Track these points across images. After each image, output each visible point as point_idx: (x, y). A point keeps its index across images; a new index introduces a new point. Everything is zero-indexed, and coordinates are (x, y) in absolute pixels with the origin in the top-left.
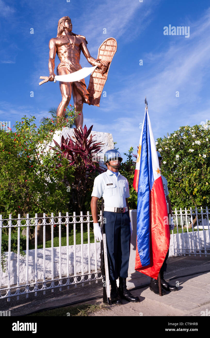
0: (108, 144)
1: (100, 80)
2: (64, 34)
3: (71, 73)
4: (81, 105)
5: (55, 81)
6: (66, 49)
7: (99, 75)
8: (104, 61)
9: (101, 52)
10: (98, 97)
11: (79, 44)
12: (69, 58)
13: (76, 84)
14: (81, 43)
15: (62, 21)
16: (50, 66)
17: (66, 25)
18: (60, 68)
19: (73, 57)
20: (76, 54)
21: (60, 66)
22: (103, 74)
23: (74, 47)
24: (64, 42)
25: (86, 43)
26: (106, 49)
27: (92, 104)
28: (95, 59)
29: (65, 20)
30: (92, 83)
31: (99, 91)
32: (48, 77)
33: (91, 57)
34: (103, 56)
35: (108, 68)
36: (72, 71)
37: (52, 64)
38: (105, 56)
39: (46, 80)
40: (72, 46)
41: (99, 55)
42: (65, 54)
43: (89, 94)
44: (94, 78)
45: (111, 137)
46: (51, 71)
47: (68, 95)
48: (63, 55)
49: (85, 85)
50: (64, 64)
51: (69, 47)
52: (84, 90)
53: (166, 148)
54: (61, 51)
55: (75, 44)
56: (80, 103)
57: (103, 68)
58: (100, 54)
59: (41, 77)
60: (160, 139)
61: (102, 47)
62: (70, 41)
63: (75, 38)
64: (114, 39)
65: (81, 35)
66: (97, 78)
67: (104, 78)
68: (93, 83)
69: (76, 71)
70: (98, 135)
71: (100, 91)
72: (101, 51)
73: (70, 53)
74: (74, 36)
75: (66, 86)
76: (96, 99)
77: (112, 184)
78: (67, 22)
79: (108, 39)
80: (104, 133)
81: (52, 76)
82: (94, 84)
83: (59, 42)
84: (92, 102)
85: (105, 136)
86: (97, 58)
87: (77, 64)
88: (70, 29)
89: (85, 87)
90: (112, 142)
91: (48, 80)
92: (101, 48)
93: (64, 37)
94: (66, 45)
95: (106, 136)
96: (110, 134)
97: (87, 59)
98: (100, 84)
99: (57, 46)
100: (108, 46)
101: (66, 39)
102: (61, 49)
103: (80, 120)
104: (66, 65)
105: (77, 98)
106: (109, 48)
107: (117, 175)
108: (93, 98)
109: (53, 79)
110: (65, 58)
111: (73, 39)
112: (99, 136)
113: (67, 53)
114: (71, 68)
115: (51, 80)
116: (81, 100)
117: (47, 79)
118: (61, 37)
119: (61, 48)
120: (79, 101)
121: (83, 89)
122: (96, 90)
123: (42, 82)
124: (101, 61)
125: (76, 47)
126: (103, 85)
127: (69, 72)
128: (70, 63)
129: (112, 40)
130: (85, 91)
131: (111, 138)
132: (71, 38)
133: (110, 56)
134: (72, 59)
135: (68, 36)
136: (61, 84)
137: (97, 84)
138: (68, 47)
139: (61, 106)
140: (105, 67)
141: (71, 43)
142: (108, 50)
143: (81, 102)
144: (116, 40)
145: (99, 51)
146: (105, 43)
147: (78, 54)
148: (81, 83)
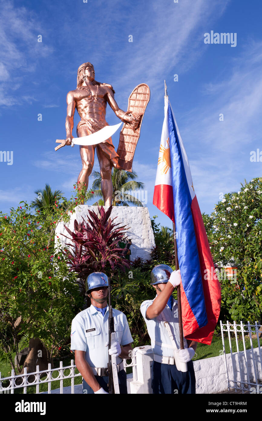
0: (142, 222)
1: (132, 137)
2: (84, 84)
3: (93, 133)
4: (109, 171)
5: (72, 145)
6: (87, 103)
7: (131, 132)
8: (136, 114)
9: (132, 103)
10: (130, 160)
11: (103, 95)
12: (91, 113)
13: (101, 146)
14: (106, 93)
15: (82, 69)
16: (67, 126)
17: (87, 73)
18: (80, 127)
19: (96, 113)
20: (100, 108)
21: (79, 125)
22: (135, 130)
23: (96, 100)
24: (84, 95)
25: (113, 92)
26: (137, 98)
27: (123, 168)
28: (124, 112)
29: (86, 68)
30: (122, 142)
31: (130, 152)
32: (65, 140)
33: (119, 109)
34: (134, 108)
35: (140, 123)
36: (94, 130)
37: (70, 123)
38: (136, 107)
39: (63, 144)
40: (94, 99)
41: (129, 106)
42: (85, 109)
43: (119, 156)
44: (125, 135)
45: (147, 212)
46: (68, 132)
47: (89, 162)
48: (83, 110)
49: (112, 146)
50: (84, 122)
51: (91, 100)
52: (111, 153)
53: (236, 206)
54: (81, 106)
55: (98, 96)
56: (107, 169)
57: (133, 122)
58: (131, 105)
59: (57, 141)
60: (228, 195)
61: (132, 96)
62: (91, 92)
63: (98, 88)
64: (147, 85)
65: (106, 84)
66: (129, 135)
67: (136, 135)
68: (124, 142)
69: (100, 129)
70: (128, 212)
71: (132, 152)
72: (131, 101)
73: (91, 108)
74: (97, 86)
75: (87, 150)
76: (128, 162)
77: (95, 329)
78: (88, 69)
79: (139, 85)
80: (137, 208)
81: (69, 139)
82: (125, 144)
83: (77, 95)
84: (124, 166)
85: (138, 211)
86: (128, 110)
87: (101, 121)
88: (92, 77)
89: (113, 148)
90: (149, 219)
91: (64, 144)
92: (132, 98)
93: (84, 88)
94: (86, 98)
95: (140, 211)
96: (145, 208)
97: (115, 112)
98: (131, 143)
99: (76, 100)
100: (139, 94)
101: (86, 91)
102: (81, 104)
103: (108, 190)
104: (87, 123)
105: (103, 163)
106: (141, 97)
107: (103, 313)
108: (125, 161)
109: (70, 142)
110: (86, 114)
111: (95, 89)
112: (130, 212)
113: (88, 108)
114: (92, 127)
115: (68, 144)
116: (108, 164)
117: (63, 142)
118: (80, 88)
119: (81, 102)
120: (106, 166)
121: (110, 151)
122: (128, 151)
123: (58, 146)
124: (133, 113)
125: (100, 99)
126: (135, 144)
127: (91, 132)
128: (92, 120)
129: (144, 86)
130: (113, 153)
131: (146, 214)
132: (93, 89)
133: (142, 107)
134: (95, 114)
135: (90, 86)
136: (81, 148)
137: (129, 143)
138: (89, 101)
139: (81, 175)
140: (136, 121)
141: (93, 94)
142: (140, 99)
143: (109, 167)
144: (148, 87)
145: (129, 101)
146: (136, 91)
147: (103, 107)
148: (107, 144)
